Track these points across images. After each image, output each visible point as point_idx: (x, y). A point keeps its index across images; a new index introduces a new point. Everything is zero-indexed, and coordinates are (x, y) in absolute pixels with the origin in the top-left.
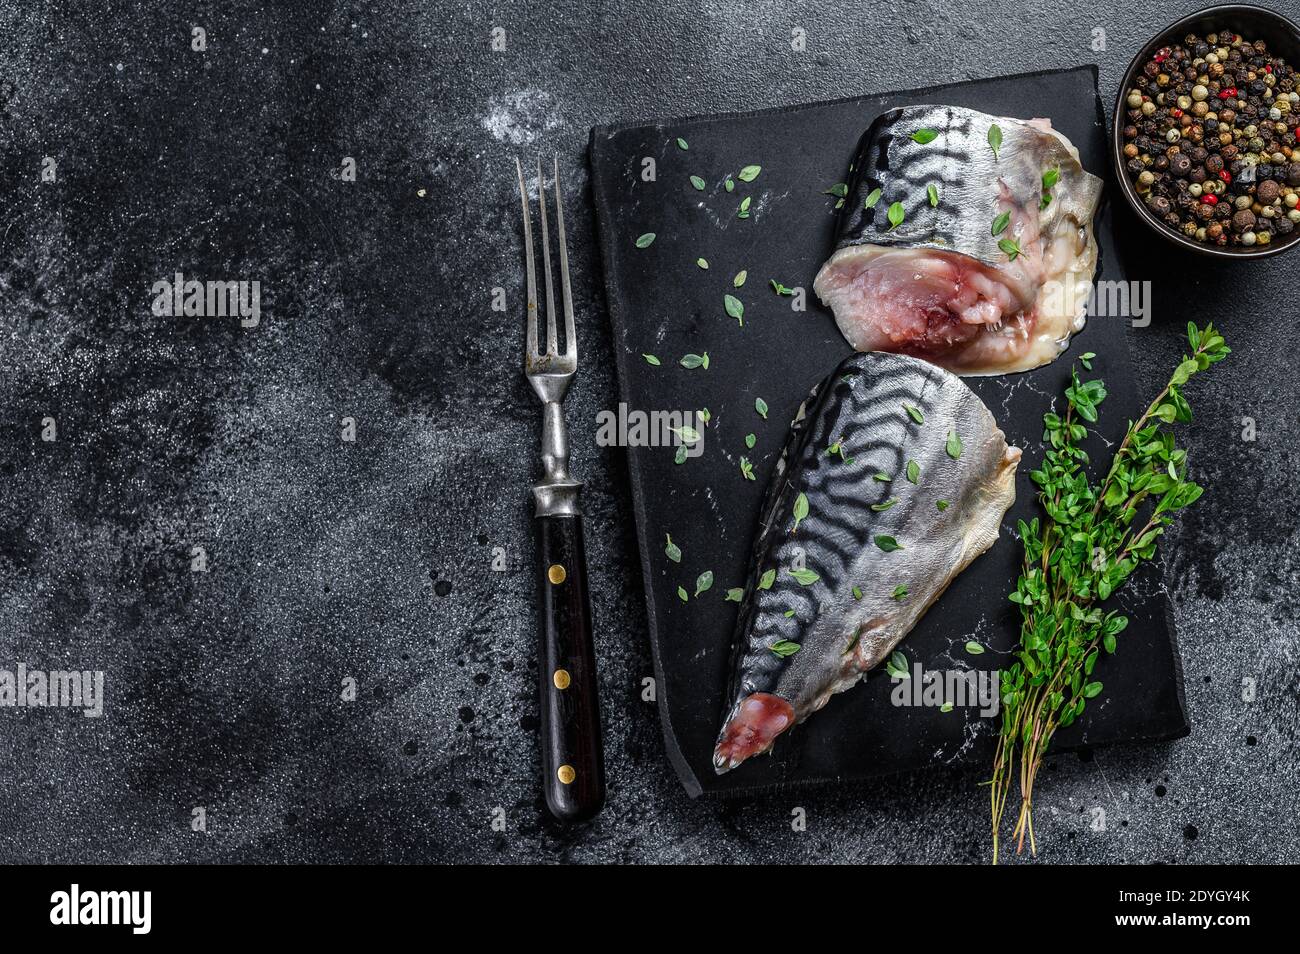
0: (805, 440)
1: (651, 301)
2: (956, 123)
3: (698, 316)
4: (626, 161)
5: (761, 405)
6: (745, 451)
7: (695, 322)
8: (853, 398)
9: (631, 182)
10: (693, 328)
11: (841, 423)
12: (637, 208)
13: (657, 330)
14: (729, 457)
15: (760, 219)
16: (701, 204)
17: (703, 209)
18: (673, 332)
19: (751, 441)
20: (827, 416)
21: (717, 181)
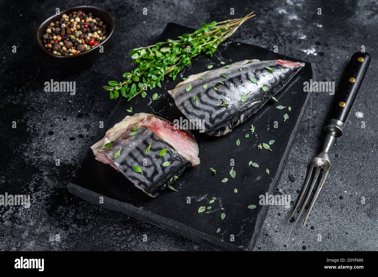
0: (231, 117)
1: (257, 189)
2: (125, 167)
3: (243, 177)
4: (240, 236)
5: (238, 142)
6: (250, 134)
7: (245, 176)
8: (211, 116)
9: (242, 228)
10: (247, 175)
11: (218, 112)
12: (245, 219)
13: (259, 180)
14: (256, 135)
15: (205, 195)
16: (222, 209)
17: (223, 207)
18: (254, 177)
19: (247, 136)
20: (221, 118)
21: (213, 213)
